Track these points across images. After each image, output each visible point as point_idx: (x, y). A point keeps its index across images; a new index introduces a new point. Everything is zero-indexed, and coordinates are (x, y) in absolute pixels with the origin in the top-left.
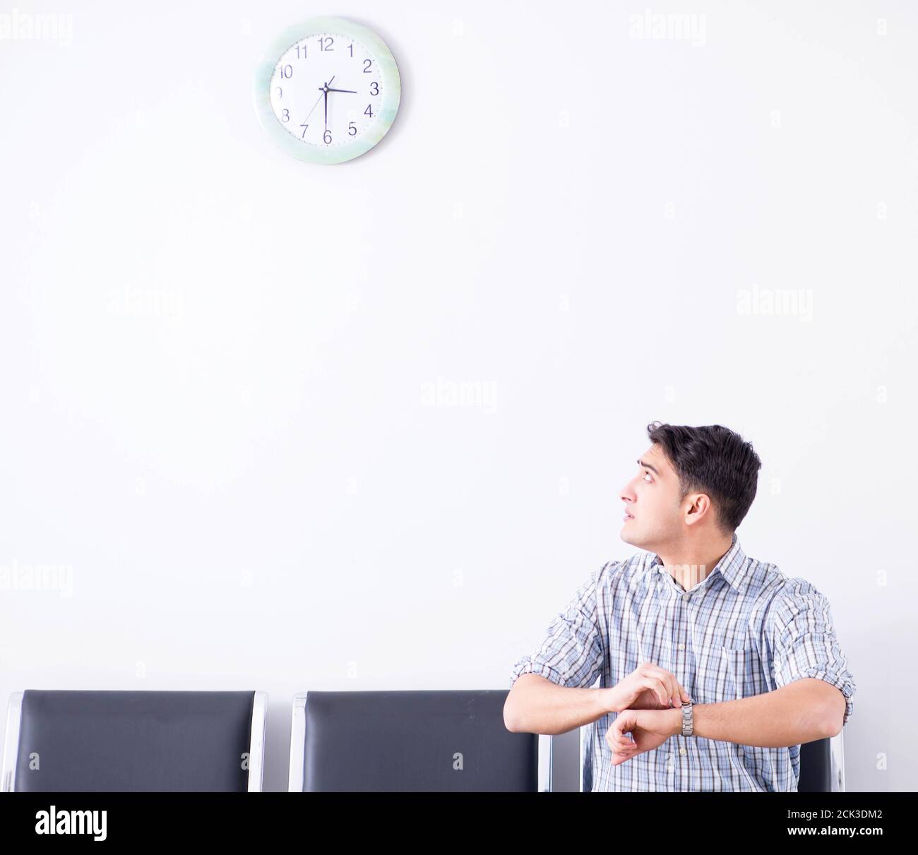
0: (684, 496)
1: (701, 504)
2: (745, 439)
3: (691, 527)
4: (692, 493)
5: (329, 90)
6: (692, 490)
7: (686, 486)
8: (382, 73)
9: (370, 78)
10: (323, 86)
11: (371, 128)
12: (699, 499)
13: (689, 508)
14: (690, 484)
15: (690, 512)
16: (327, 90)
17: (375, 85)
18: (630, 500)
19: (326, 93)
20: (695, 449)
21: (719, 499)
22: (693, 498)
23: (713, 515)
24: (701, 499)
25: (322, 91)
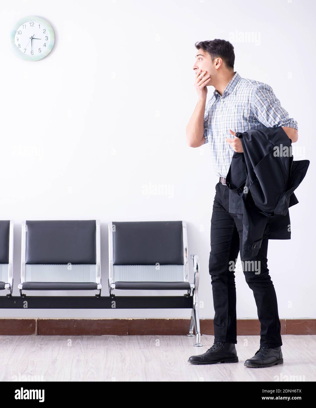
0: (213, 60)
1: (219, 61)
2: (227, 40)
3: (218, 69)
4: (215, 59)
5: (33, 38)
6: (215, 57)
7: (213, 57)
8: (49, 34)
9: (45, 35)
10: (31, 37)
11: (45, 50)
12: (218, 60)
13: (215, 64)
14: (214, 57)
15: (216, 65)
16: (32, 38)
17: (47, 37)
18: (196, 69)
19: (32, 39)
20: (212, 45)
21: (224, 58)
22: (216, 60)
23: (224, 64)
24: (219, 60)
25: (31, 39)
